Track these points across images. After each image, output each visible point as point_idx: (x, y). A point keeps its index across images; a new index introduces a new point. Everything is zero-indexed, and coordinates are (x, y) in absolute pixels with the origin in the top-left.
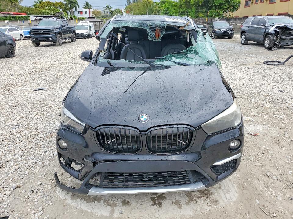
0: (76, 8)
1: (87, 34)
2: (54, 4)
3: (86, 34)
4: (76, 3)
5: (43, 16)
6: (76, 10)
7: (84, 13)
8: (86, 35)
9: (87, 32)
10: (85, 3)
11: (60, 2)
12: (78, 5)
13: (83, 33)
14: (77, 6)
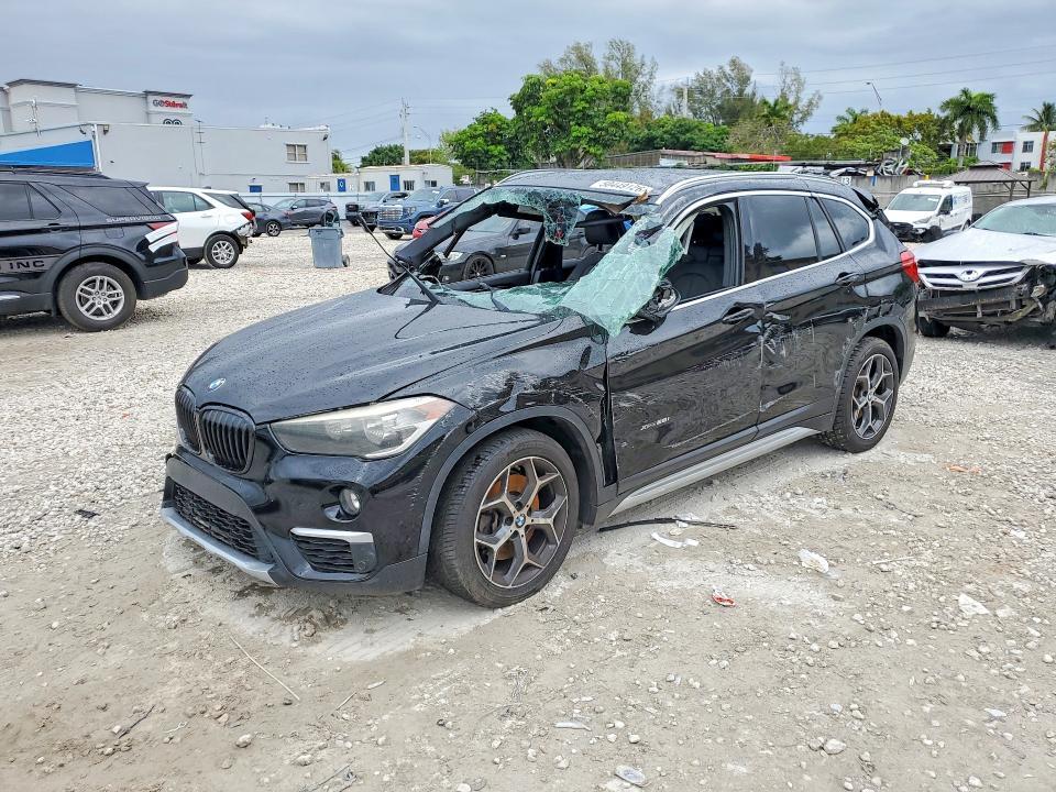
0: (983, 130)
1: (928, 226)
2: (899, 122)
3: (920, 227)
4: (984, 113)
5: (824, 162)
6: (982, 138)
7: (1019, 147)
8: (921, 231)
9: (926, 221)
10: (1041, 109)
11: (924, 112)
12: (994, 120)
13: (911, 223)
14: (989, 124)
